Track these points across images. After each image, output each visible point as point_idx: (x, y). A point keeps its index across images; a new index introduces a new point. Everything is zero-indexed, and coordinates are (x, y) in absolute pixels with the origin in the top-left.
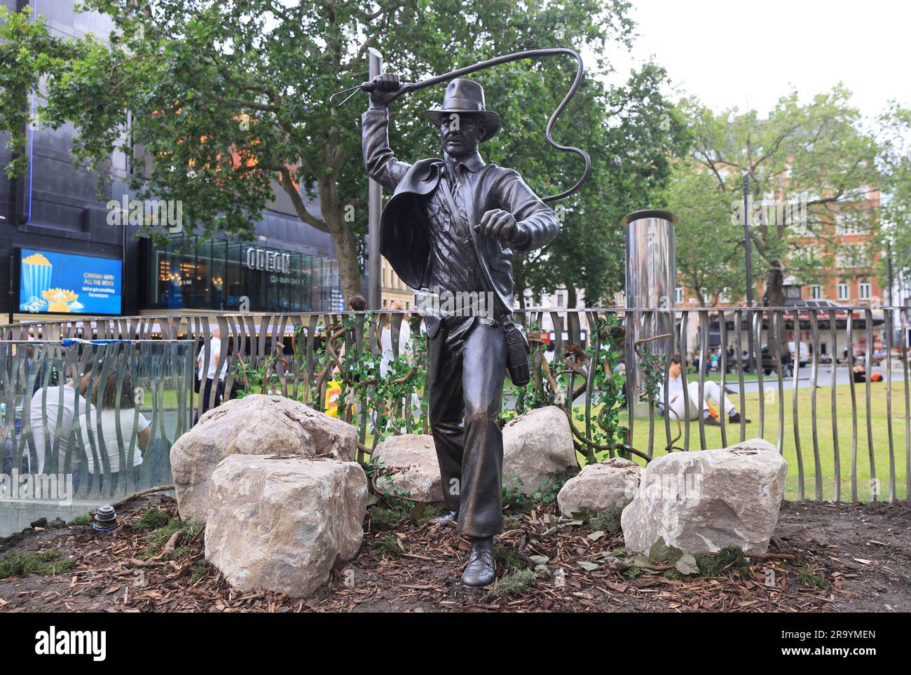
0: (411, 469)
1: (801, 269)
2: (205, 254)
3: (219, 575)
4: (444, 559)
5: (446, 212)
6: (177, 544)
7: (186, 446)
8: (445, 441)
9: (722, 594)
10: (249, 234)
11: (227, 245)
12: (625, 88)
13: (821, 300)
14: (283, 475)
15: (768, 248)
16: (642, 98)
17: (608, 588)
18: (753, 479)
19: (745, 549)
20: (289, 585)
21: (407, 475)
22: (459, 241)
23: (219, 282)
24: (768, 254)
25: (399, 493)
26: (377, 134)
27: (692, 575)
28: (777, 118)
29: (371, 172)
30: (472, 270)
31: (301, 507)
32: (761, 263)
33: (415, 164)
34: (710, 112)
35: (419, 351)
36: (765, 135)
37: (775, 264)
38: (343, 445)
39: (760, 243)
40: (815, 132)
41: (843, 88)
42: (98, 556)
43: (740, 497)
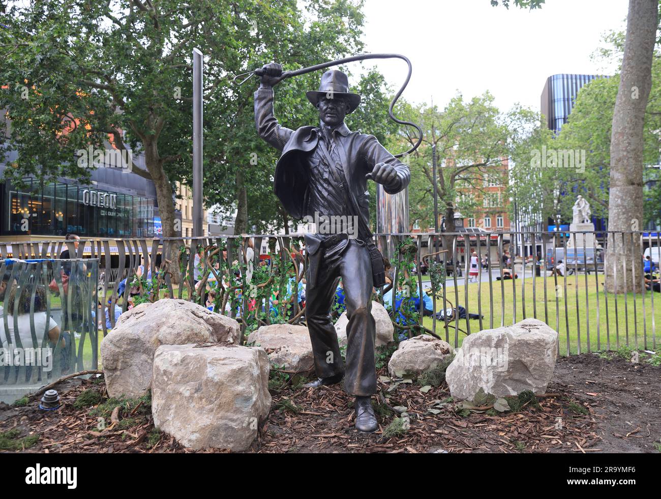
0: (282, 349)
1: (466, 208)
2: (49, 194)
3: (172, 439)
4: (328, 413)
5: (325, 165)
6: (120, 417)
7: (115, 340)
8: (317, 328)
9: (529, 423)
10: (87, 180)
11: (67, 187)
12: (357, 87)
13: (474, 228)
14: (220, 360)
15: (445, 195)
16: (369, 94)
17: (455, 425)
18: (542, 345)
19: (534, 391)
20: (232, 442)
21: (280, 353)
22: (336, 185)
23: (60, 215)
24: (445, 198)
25: (276, 367)
26: (267, 107)
27: (506, 412)
28: (450, 111)
29: (263, 134)
30: (345, 206)
31: (238, 383)
32: (442, 205)
33: (298, 130)
34: (409, 105)
35: (276, 264)
36: (442, 121)
37: (449, 204)
38: (236, 334)
39: (440, 191)
40: (473, 121)
41: (489, 94)
42: (56, 431)
43: (532, 358)
